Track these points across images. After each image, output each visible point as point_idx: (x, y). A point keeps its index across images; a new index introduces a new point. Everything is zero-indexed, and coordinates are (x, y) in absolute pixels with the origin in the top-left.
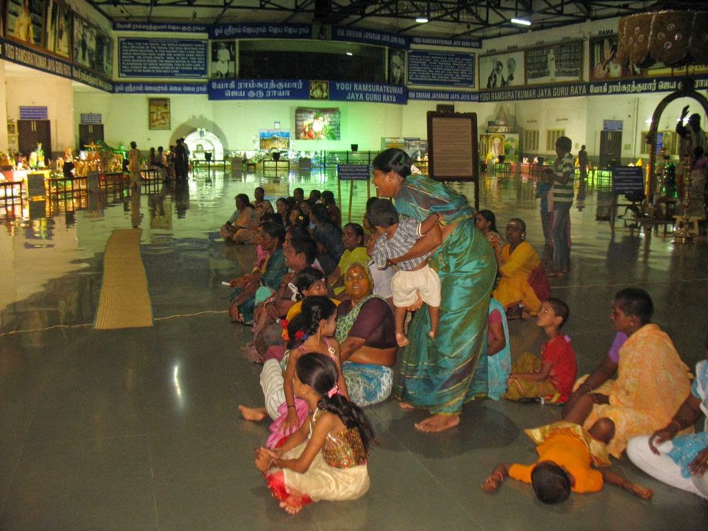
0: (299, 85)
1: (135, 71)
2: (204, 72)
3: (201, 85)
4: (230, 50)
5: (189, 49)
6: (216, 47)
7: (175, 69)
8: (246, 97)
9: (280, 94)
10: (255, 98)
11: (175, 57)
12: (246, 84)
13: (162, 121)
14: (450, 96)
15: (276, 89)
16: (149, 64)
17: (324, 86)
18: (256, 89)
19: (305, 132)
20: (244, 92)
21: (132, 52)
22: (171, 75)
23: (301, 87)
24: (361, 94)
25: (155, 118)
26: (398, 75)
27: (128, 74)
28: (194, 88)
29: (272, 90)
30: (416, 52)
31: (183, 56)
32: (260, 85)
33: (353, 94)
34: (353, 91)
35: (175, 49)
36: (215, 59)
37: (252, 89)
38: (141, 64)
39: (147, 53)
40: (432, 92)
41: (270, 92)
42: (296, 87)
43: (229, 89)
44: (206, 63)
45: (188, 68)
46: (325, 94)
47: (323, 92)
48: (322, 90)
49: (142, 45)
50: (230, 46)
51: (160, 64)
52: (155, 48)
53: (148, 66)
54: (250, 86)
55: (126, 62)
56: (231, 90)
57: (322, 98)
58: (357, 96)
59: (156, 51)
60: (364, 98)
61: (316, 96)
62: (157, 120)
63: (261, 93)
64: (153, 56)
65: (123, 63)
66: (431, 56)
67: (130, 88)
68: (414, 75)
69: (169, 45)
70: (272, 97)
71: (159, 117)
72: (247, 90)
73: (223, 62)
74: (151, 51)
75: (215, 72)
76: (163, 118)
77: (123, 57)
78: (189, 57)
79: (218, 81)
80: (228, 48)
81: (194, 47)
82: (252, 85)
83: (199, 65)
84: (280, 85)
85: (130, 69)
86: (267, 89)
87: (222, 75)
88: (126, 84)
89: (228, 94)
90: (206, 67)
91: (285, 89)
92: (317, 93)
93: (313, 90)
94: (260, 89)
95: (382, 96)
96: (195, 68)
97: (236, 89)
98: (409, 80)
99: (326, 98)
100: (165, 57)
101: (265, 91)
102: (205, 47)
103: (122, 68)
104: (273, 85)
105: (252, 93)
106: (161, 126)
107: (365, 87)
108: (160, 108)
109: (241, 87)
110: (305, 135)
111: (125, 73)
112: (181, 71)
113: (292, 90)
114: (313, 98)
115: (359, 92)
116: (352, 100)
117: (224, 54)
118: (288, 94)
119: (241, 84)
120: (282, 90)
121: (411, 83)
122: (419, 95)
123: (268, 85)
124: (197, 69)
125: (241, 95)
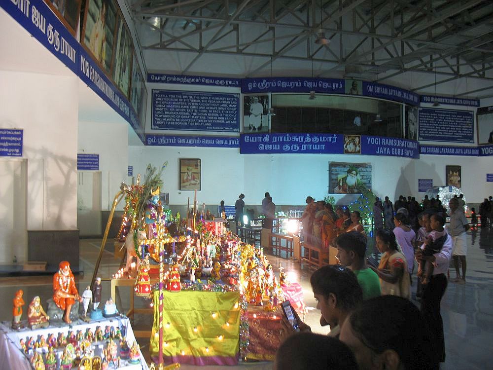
0: (334, 139)
1: (169, 123)
2: (236, 126)
3: (234, 138)
4: (263, 104)
5: (222, 102)
6: (248, 101)
7: (208, 122)
8: (281, 151)
9: (316, 148)
10: (290, 152)
11: (208, 110)
12: (281, 138)
13: (193, 182)
14: (455, 151)
15: (311, 143)
16: (182, 117)
17: (357, 140)
18: (291, 143)
19: (340, 186)
20: (279, 146)
21: (166, 105)
22: (204, 128)
23: (335, 141)
24: (388, 149)
25: (185, 178)
26: (413, 131)
27: (161, 127)
28: (227, 142)
29: (307, 143)
30: (426, 110)
31: (215, 110)
32: (295, 139)
33: (381, 148)
34: (381, 145)
35: (208, 103)
36: (247, 112)
37: (286, 143)
38: (174, 116)
39: (181, 105)
40: (440, 147)
41: (305, 146)
42: (330, 141)
43: (262, 142)
44: (237, 117)
45: (221, 122)
46: (358, 149)
47: (356, 146)
48: (354, 144)
49: (176, 98)
50: (263, 100)
51: (193, 117)
52: (188, 100)
53: (180, 118)
54: (285, 140)
55: (159, 114)
56: (265, 143)
57: (354, 153)
58: (385, 151)
59: (189, 104)
60: (391, 152)
61: (350, 151)
62: (187, 180)
63: (296, 147)
64: (186, 109)
65: (156, 116)
66: (437, 113)
67: (163, 140)
68: (424, 131)
69: (201, 98)
70: (307, 151)
71: (190, 178)
72: (282, 144)
73: (256, 116)
74: (184, 103)
75: (247, 125)
76: (194, 179)
77: (157, 109)
78: (221, 111)
79: (251, 135)
80: (262, 102)
81: (226, 100)
82: (287, 139)
83: (231, 119)
84: (316, 139)
85: (163, 121)
86: (302, 143)
87: (254, 128)
88: (159, 137)
89: (261, 147)
90: (237, 121)
91: (320, 143)
92: (351, 147)
93: (347, 144)
94: (295, 143)
95: (404, 151)
96: (227, 122)
97: (270, 143)
98: (420, 136)
99: (358, 153)
100: (198, 110)
101: (300, 144)
102: (237, 101)
103: (154, 120)
104: (308, 139)
105: (287, 147)
106: (192, 186)
107: (391, 142)
108: (191, 168)
109: (276, 141)
110: (340, 189)
111: (157, 125)
112: (214, 125)
113: (327, 143)
114: (347, 152)
115: (387, 146)
116: (381, 154)
117: (257, 108)
118: (324, 149)
119: (276, 138)
120: (317, 144)
121: (422, 139)
122: (429, 150)
123: (304, 139)
124: (229, 122)
125: (276, 148)
